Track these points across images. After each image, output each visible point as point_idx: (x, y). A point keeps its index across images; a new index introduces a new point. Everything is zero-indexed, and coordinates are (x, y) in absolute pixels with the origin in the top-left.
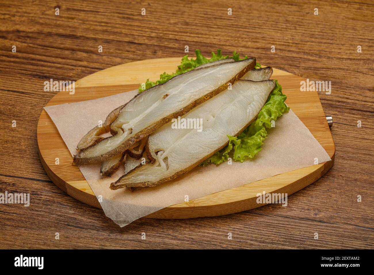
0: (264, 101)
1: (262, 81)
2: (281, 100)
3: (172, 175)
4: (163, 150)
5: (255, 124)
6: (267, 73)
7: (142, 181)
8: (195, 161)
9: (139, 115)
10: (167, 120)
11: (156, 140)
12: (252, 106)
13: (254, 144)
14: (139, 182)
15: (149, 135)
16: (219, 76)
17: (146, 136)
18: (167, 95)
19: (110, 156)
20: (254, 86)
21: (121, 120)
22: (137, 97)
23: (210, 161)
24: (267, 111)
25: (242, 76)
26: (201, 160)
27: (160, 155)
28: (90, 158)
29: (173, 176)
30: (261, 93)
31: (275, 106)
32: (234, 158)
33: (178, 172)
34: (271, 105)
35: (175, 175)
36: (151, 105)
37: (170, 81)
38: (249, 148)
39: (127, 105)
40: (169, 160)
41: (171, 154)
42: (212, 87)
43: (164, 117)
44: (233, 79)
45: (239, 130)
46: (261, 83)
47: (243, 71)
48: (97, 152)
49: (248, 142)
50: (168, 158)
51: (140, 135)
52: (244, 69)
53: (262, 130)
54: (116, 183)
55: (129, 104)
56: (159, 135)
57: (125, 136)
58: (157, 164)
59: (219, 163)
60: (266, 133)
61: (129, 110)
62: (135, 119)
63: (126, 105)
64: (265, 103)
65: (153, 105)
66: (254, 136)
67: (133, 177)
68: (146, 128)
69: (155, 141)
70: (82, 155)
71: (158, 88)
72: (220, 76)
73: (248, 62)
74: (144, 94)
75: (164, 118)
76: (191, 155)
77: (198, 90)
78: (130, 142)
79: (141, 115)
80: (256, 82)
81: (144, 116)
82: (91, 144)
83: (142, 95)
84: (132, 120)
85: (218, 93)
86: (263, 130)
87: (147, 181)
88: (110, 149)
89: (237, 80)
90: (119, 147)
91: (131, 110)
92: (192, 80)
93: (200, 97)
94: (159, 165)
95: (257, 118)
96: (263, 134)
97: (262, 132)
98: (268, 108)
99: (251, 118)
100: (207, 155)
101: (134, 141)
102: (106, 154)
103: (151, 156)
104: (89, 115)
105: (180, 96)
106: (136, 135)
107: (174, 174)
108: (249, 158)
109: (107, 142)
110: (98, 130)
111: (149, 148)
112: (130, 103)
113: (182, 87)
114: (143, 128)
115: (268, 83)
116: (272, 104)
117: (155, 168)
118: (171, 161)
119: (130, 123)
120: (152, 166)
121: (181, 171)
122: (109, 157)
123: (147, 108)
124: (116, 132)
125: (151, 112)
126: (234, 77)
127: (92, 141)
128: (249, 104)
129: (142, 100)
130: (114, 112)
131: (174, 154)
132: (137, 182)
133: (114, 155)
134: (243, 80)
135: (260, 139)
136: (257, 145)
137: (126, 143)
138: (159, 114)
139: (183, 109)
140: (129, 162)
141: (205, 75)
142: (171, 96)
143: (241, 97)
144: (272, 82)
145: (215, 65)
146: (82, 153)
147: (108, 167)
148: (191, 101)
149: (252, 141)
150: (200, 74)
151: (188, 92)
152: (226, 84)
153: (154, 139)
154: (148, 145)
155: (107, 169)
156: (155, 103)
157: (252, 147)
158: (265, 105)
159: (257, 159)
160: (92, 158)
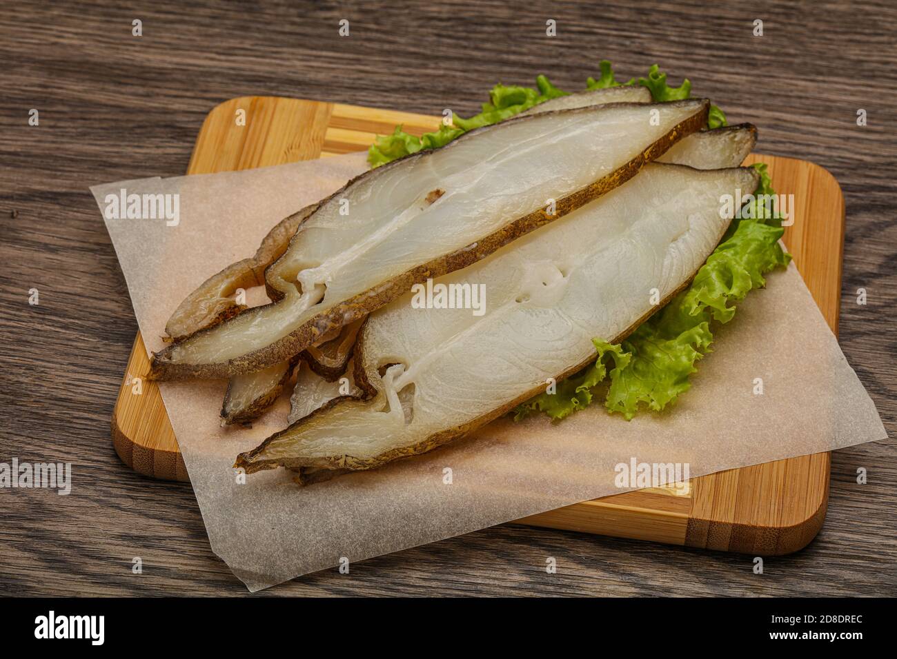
0: (718, 235)
1: (721, 170)
2: (765, 238)
3: (420, 441)
4: (405, 363)
5: (681, 303)
6: (740, 142)
7: (328, 454)
9: (350, 247)
10: (428, 273)
11: (388, 331)
12: (682, 246)
13: (669, 368)
14: (321, 455)
15: (369, 315)
16: (594, 148)
17: (360, 317)
18: (438, 194)
19: (255, 366)
20: (695, 183)
21: (298, 256)
22: (354, 186)
23: (538, 406)
24: (722, 269)
25: (663, 152)
26: (510, 404)
27: (391, 377)
28: (197, 366)
29: (422, 443)
30: (712, 206)
31: (745, 258)
32: (607, 404)
33: (437, 435)
34: (736, 253)
35: (427, 441)
36: (389, 219)
37: (456, 142)
38: (653, 376)
39: (323, 208)
40: (419, 393)
41: (425, 376)
42: (569, 182)
43: (418, 265)
44: (633, 162)
45: (634, 319)
46: (716, 175)
47: (666, 138)
48: (219, 350)
49: (653, 358)
50: (417, 388)
51: (345, 312)
52: (672, 131)
53: (698, 329)
54: (254, 453)
55: (328, 205)
56: (399, 316)
57: (304, 308)
58: (380, 404)
59: (560, 416)
60: (709, 339)
61: (325, 225)
62: (337, 258)
63: (320, 206)
64: (720, 243)
65: (395, 220)
66: (674, 343)
67: (303, 440)
68: (364, 293)
69: (385, 334)
70: (178, 356)
71: (417, 163)
72: (599, 148)
73: (686, 109)
74: (376, 178)
75: (418, 268)
76: (483, 385)
77: (527, 187)
78: (313, 328)
79: (356, 247)
80: (703, 171)
81: (365, 251)
82: (205, 323)
83: (369, 180)
84: (330, 259)
85: (586, 202)
86: (702, 328)
87: (343, 453)
88: (255, 345)
89: (645, 164)
90: (283, 342)
91: (330, 225)
92: (514, 155)
93: (530, 212)
94: (387, 409)
95: (689, 285)
96: (699, 341)
97: (699, 334)
98: (726, 261)
99: (674, 284)
100: (531, 388)
101: (326, 328)
102: (242, 359)
103: (365, 379)
104: (213, 222)
105: (475, 203)
106: (332, 310)
107: (424, 438)
108: (652, 407)
109: (252, 321)
110: (233, 279)
111: (361, 354)
112: (332, 202)
113: (483, 172)
114: (356, 291)
115: (737, 175)
116: (738, 249)
117: (372, 416)
118: (422, 399)
119: (322, 268)
120: (365, 408)
121: (448, 432)
122: (250, 367)
123: (378, 225)
124: (282, 293)
125: (385, 241)
126: (637, 154)
128: (674, 240)
129: (369, 194)
130: (287, 224)
131: (434, 377)
132: (314, 455)
133: (266, 363)
134: (665, 164)
135: (688, 355)
136: (676, 373)
137: (304, 331)
138: (406, 254)
139: (476, 244)
140: (306, 388)
141: (554, 142)
142: (449, 201)
143: (651, 218)
144: (751, 173)
145: (591, 106)
146: (178, 349)
147: (245, 400)
148: (503, 223)
149: (666, 357)
150: (542, 135)
151: (497, 194)
152: (611, 175)
153: (382, 326)
154: (362, 343)
155: (241, 405)
156: (402, 212)
157: (663, 376)
158: (717, 250)
159: (672, 416)
160: (203, 365)
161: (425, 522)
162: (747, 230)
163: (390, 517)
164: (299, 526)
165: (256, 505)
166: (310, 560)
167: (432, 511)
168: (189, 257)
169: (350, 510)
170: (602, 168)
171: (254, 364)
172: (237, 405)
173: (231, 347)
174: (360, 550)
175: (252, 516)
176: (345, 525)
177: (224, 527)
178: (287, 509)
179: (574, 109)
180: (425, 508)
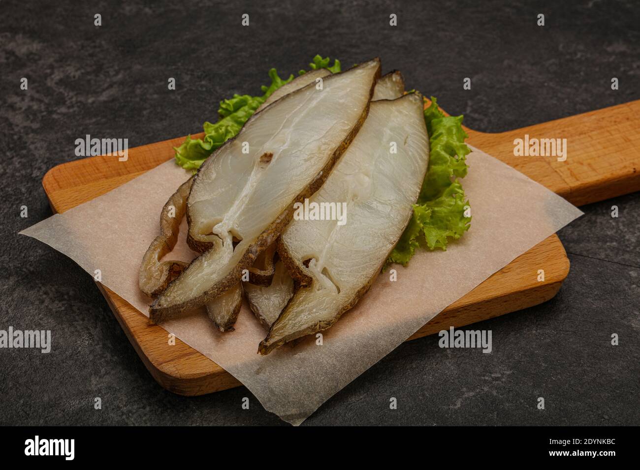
0: (426, 133)
2: (456, 123)
3: (353, 298)
4: (315, 257)
6: (396, 82)
7: (310, 324)
8: (377, 264)
9: (232, 203)
11: (296, 240)
12: (412, 144)
13: (452, 212)
16: (341, 101)
18: (268, 156)
19: (222, 291)
20: (393, 107)
21: (201, 220)
25: (373, 95)
26: (385, 260)
27: (314, 267)
28: (183, 303)
29: (354, 300)
30: (411, 119)
31: (455, 137)
32: (428, 245)
33: (359, 292)
36: (246, 181)
38: (442, 222)
40: (333, 271)
41: (330, 260)
42: (346, 122)
43: (296, 195)
47: (373, 84)
48: (192, 290)
50: (327, 268)
51: (266, 238)
52: (373, 80)
54: (266, 340)
58: (316, 285)
59: (408, 260)
61: (202, 199)
62: (230, 212)
64: (430, 136)
65: (250, 179)
67: (291, 321)
68: (274, 222)
69: (295, 243)
70: (165, 302)
71: (231, 147)
72: (344, 100)
73: (369, 67)
74: (212, 164)
76: (365, 254)
77: (324, 133)
78: (250, 254)
79: (237, 202)
80: (393, 100)
81: (246, 202)
82: (164, 278)
83: (208, 166)
84: (226, 214)
87: (317, 321)
88: (215, 278)
91: (207, 197)
93: (338, 144)
94: (322, 286)
95: (430, 163)
96: (459, 191)
97: (456, 187)
99: (422, 166)
101: (256, 252)
102: (213, 288)
103: (301, 272)
104: (116, 227)
105: (299, 151)
106: (257, 239)
107: (354, 295)
108: (455, 238)
109: (201, 265)
110: (159, 250)
111: (291, 258)
112: (196, 184)
113: (286, 134)
115: (411, 98)
116: (446, 135)
117: (317, 293)
118: (337, 274)
119: (225, 221)
120: (311, 291)
121: (364, 288)
122: (219, 292)
123: (240, 187)
124: (209, 243)
125: (255, 192)
127: (162, 272)
128: (405, 143)
129: (214, 173)
131: (335, 259)
132: (302, 328)
133: (229, 286)
135: (461, 200)
138: (281, 192)
139: (322, 172)
140: (255, 294)
141: (313, 105)
142: (282, 155)
143: (387, 132)
144: (415, 95)
145: (310, 84)
146: (163, 298)
147: (225, 312)
148: (328, 156)
149: (442, 208)
150: (301, 105)
151: (309, 142)
152: (364, 111)
153: (291, 239)
154: (287, 252)
155: (226, 317)
156: (251, 173)
157: (450, 218)
158: (431, 140)
159: (466, 239)
160: (187, 302)
161: (377, 345)
162: (443, 122)
163: (356, 350)
164: (307, 375)
165: (276, 371)
166: (322, 393)
167: (378, 337)
168: (119, 250)
169: (332, 354)
170: (355, 110)
171: (221, 289)
172: (223, 317)
173: (199, 285)
174: (347, 376)
175: (278, 379)
176: (334, 364)
177: (265, 392)
178: (295, 367)
179: (301, 89)
180: (372, 336)
